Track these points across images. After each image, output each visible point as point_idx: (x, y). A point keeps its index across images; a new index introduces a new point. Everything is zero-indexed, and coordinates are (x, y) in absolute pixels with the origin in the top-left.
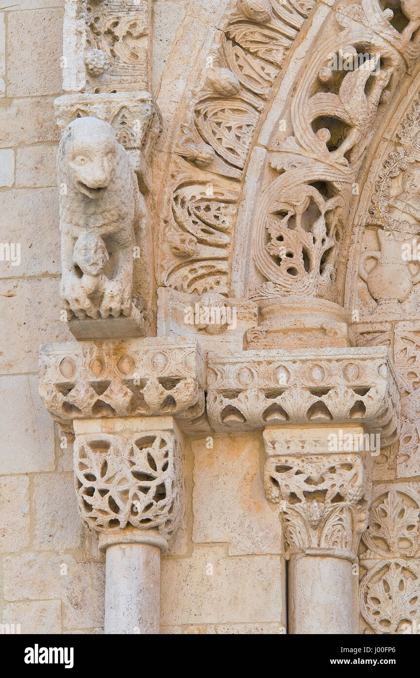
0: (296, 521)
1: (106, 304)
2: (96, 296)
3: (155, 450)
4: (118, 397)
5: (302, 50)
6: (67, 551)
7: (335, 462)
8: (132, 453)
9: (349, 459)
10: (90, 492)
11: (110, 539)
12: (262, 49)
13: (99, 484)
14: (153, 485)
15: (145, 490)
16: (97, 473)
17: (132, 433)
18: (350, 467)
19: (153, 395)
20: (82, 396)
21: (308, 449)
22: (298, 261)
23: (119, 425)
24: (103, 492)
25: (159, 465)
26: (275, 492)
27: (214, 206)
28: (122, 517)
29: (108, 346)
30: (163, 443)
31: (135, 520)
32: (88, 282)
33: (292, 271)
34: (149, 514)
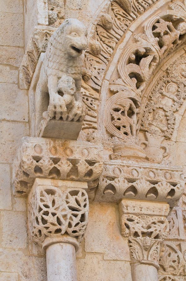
0: (136, 246)
1: (75, 111)
2: (70, 106)
3: (79, 197)
4: (65, 167)
5: (122, 45)
6: (20, 249)
7: (155, 219)
8: (67, 197)
9: (163, 219)
10: (46, 213)
11: (55, 240)
12: (107, 41)
13: (51, 210)
14: (80, 214)
15: (76, 216)
16: (50, 204)
17: (67, 187)
18: (162, 222)
19: (83, 168)
20: (46, 164)
21: (144, 211)
22: (128, 130)
23: (60, 183)
24: (54, 214)
25: (82, 204)
26: (127, 231)
27: (90, 99)
28: (64, 228)
29: (59, 142)
30: (83, 194)
31: (70, 230)
32: (67, 98)
33: (126, 134)
34: (77, 228)
